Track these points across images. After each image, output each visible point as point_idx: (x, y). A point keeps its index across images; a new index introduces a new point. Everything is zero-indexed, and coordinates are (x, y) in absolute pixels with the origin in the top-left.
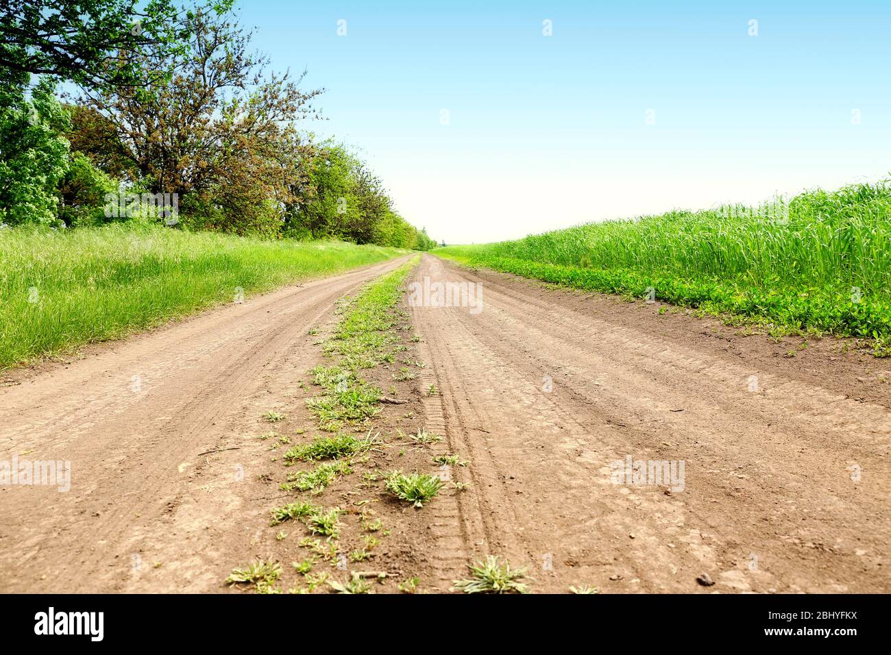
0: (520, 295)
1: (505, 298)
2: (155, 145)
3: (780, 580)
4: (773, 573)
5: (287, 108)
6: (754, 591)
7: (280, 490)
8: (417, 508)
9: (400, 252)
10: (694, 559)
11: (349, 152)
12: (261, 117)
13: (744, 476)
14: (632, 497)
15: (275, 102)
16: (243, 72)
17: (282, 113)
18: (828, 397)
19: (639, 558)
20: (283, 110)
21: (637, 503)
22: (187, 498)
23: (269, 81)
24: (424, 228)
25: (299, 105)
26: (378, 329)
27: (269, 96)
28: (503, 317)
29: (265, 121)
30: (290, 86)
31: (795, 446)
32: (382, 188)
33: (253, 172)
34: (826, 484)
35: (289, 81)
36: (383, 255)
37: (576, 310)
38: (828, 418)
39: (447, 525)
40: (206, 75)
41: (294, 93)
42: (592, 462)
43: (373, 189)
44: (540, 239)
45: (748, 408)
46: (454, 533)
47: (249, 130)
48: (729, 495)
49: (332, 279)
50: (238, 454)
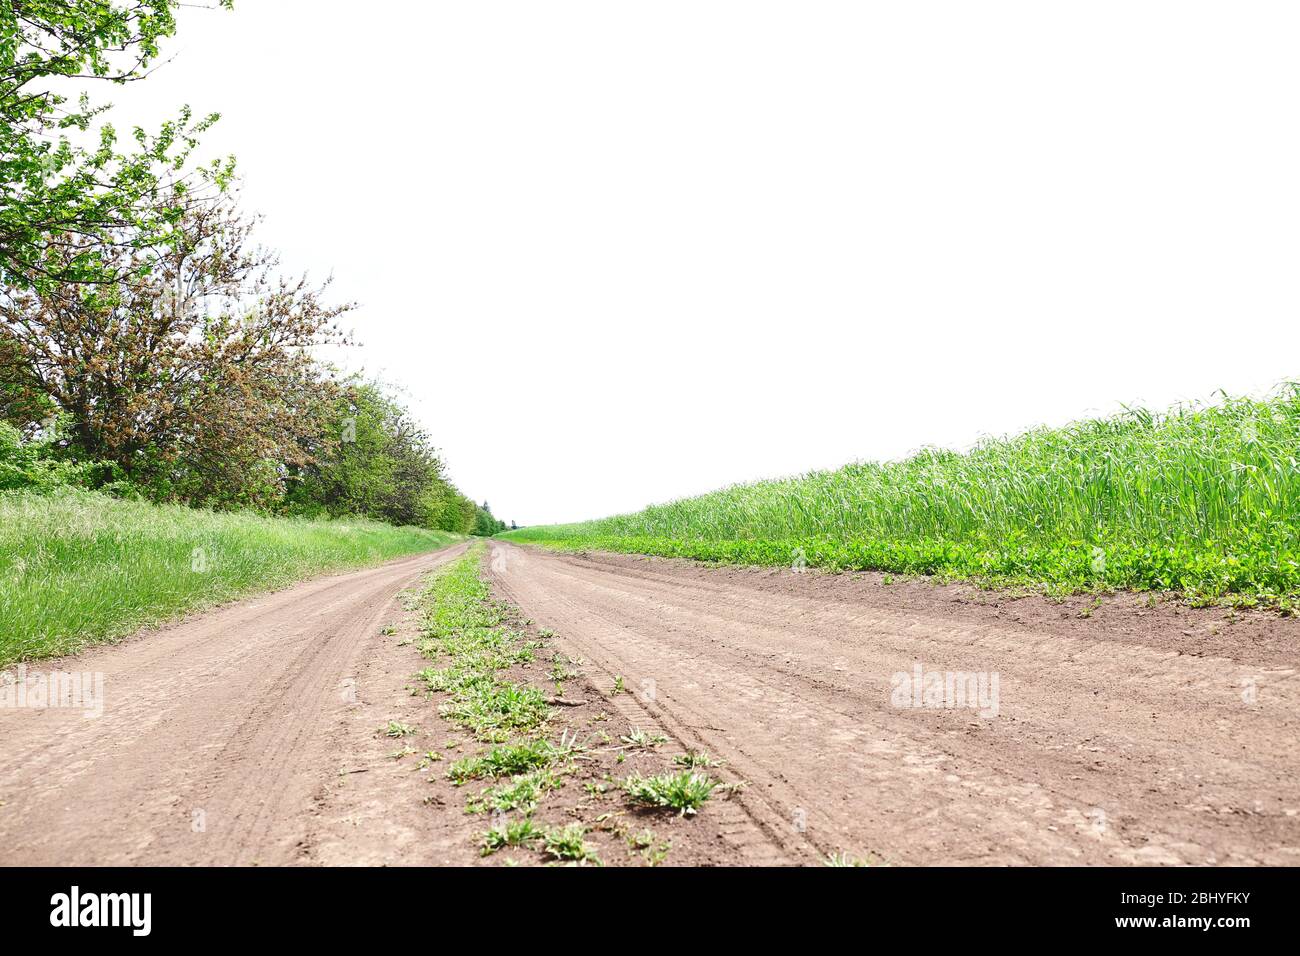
0: (668, 578)
1: (646, 582)
2: (97, 376)
3: (1213, 850)
4: (1199, 844)
5: (302, 327)
6: (1189, 864)
7: (465, 814)
8: (688, 816)
9: (453, 537)
10: (1092, 840)
11: (385, 394)
12: (262, 341)
13: (1098, 748)
14: (966, 784)
15: (285, 320)
16: (238, 275)
17: (293, 335)
18: (1158, 655)
19: (1021, 845)
20: (296, 331)
21: (978, 789)
22: (323, 835)
23: (276, 290)
24: (486, 503)
25: (320, 324)
26: (482, 625)
27: (275, 311)
28: (654, 604)
29: (268, 346)
30: (307, 297)
31: (1143, 712)
32: (430, 446)
33: (248, 419)
34: (1204, 747)
35: (305, 290)
36: (432, 542)
37: (761, 589)
38: (1168, 678)
39: (743, 832)
40: (182, 278)
41: (312, 307)
42: (888, 751)
43: (415, 448)
44: (667, 509)
45: (1058, 677)
46: (759, 840)
47: (243, 358)
48: (1090, 769)
49: (366, 572)
50: (370, 777)
